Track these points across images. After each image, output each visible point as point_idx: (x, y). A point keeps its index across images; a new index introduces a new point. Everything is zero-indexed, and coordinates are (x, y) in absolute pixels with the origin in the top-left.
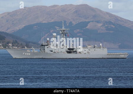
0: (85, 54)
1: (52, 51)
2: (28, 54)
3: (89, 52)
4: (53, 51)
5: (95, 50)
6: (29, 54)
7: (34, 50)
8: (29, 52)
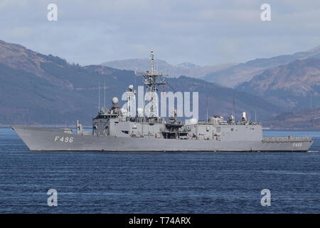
0: (208, 139)
1: (127, 132)
2: (67, 139)
3: (218, 134)
4: (130, 133)
5: (232, 130)
6: (71, 141)
7: (81, 129)
8: (70, 136)
